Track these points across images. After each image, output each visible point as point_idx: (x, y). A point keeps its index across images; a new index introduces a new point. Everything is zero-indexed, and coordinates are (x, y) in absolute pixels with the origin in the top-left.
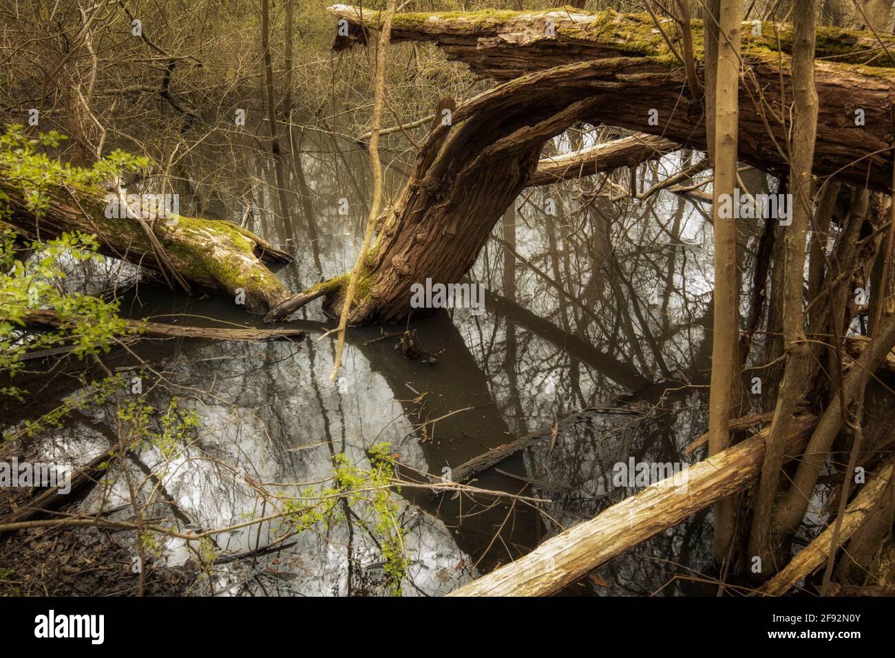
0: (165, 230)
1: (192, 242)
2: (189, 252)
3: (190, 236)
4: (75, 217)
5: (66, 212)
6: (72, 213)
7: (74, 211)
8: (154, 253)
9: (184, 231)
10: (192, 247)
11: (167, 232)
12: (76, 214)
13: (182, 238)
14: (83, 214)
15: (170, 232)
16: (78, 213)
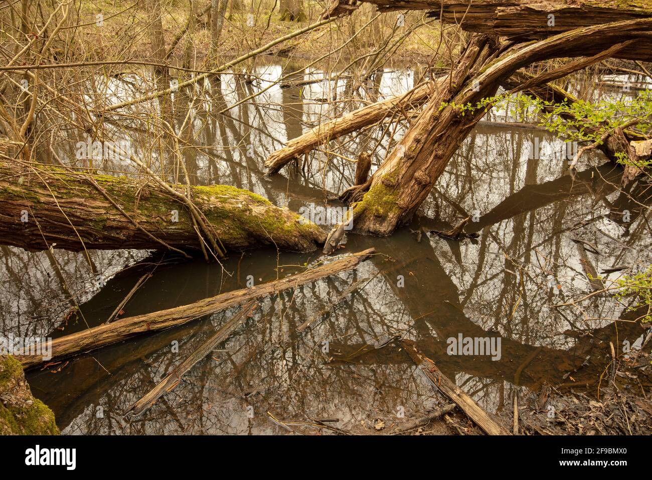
0: (201, 201)
1: (228, 206)
2: (227, 217)
3: (224, 201)
4: (103, 211)
5: (93, 208)
6: (99, 208)
7: (101, 204)
8: (196, 227)
9: (216, 198)
10: (230, 211)
11: (204, 203)
12: (105, 208)
13: (219, 205)
14: (113, 205)
15: (206, 202)
16: (107, 205)
